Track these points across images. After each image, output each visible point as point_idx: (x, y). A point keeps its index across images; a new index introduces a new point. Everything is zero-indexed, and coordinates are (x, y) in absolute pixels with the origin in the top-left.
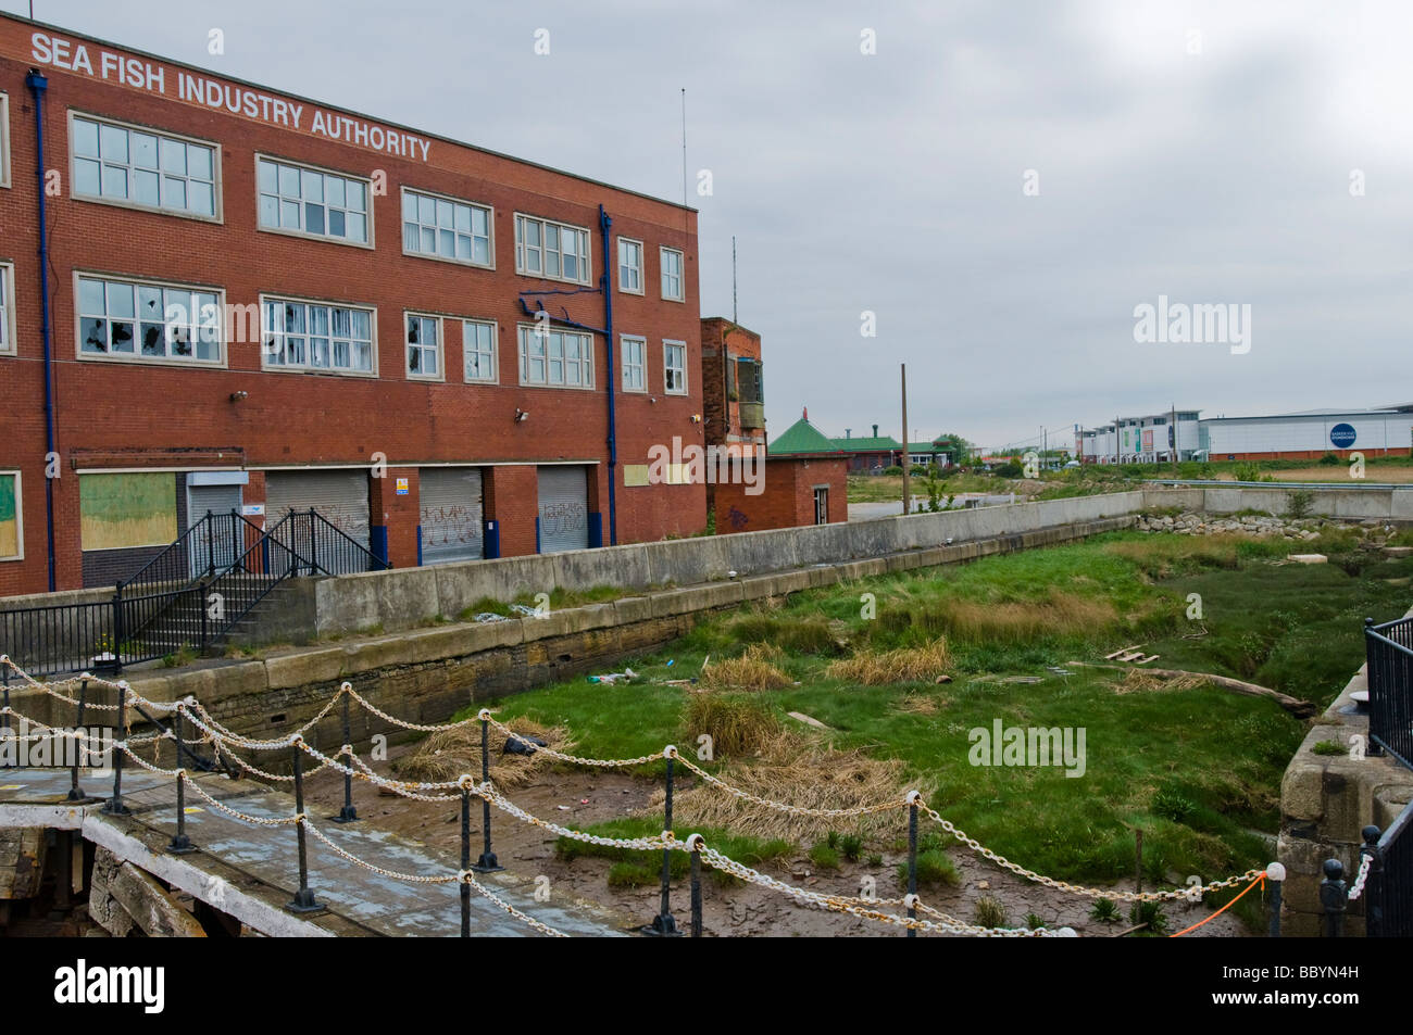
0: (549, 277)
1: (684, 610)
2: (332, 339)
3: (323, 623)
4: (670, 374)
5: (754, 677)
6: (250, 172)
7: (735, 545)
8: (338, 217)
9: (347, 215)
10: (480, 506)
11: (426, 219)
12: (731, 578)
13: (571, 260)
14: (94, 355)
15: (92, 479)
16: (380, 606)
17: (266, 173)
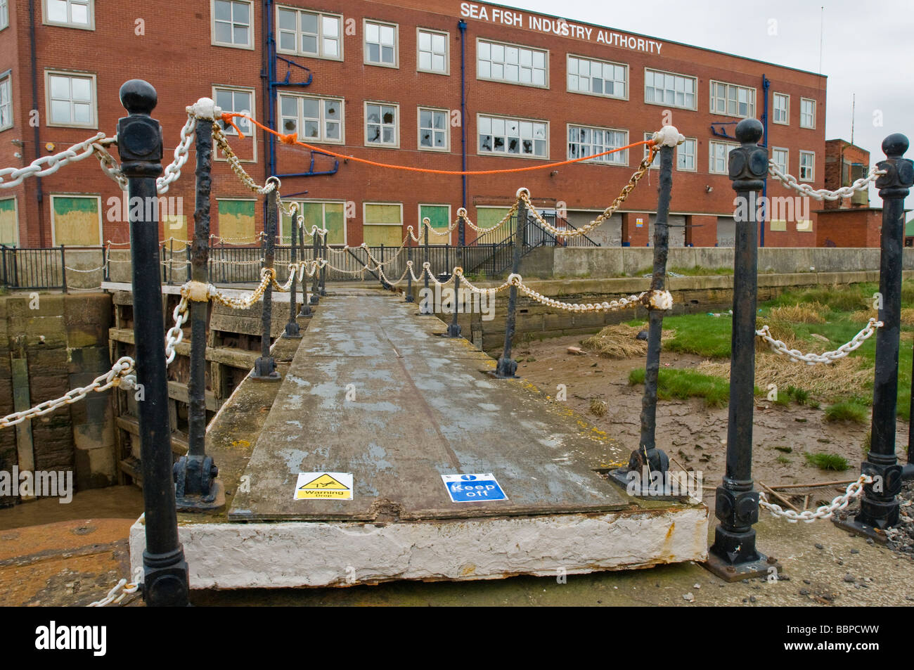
0: (729, 115)
1: (776, 285)
2: (604, 146)
3: (557, 270)
4: (803, 170)
5: (800, 316)
6: (564, 62)
7: (817, 253)
8: (610, 85)
9: (615, 83)
10: (684, 236)
11: (659, 85)
12: (811, 271)
13: (743, 106)
14: (486, 152)
15: (483, 210)
16: (590, 265)
17: (572, 63)
